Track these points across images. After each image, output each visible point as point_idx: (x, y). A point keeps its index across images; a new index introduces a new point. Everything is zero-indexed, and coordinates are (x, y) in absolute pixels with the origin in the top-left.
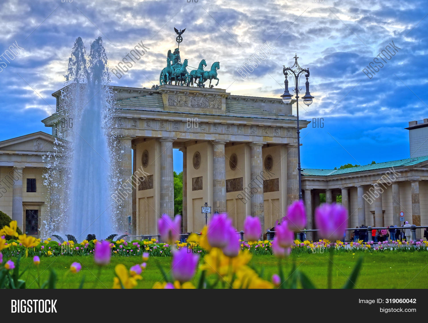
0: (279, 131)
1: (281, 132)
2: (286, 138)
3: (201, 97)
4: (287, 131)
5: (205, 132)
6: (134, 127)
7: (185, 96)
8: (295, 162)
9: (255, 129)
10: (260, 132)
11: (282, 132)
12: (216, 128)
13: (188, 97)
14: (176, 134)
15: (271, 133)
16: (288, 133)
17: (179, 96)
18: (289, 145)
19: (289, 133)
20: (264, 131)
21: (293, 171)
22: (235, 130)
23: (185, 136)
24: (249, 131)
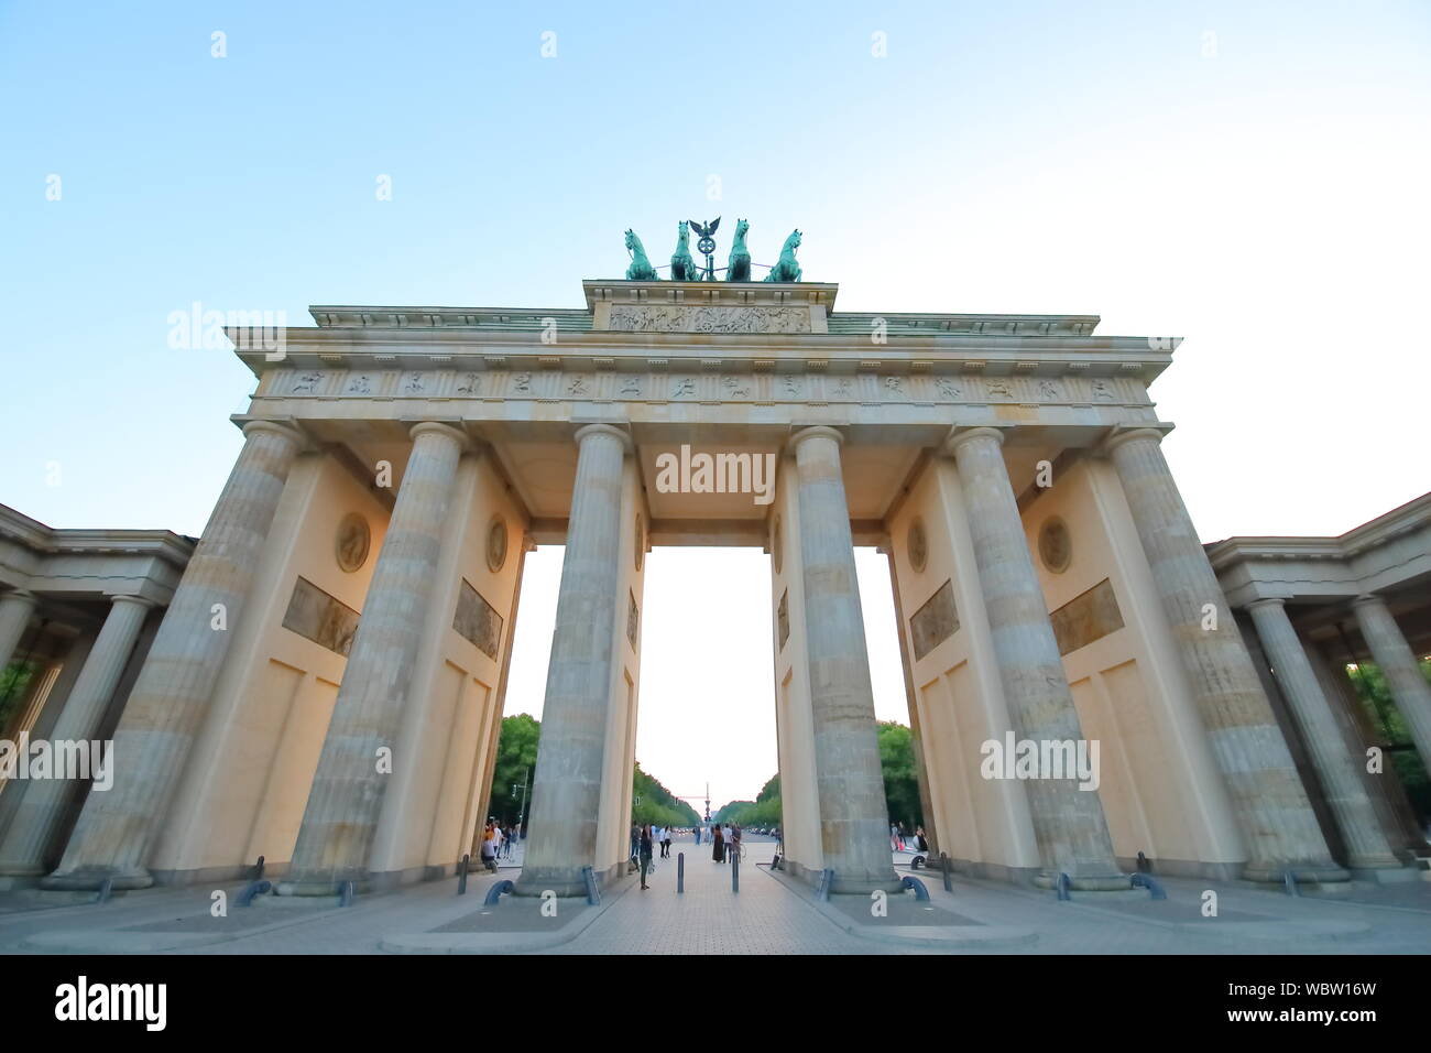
0: (1057, 386)
1: (1066, 389)
2: (1095, 409)
3: (733, 307)
4: (1092, 388)
5: (748, 399)
6: (463, 395)
7: (675, 305)
8: (1165, 489)
9: (956, 384)
10: (977, 390)
11: (1070, 388)
12: (794, 385)
13: (686, 306)
14: (631, 411)
15: (1024, 394)
16: (1099, 391)
17: (654, 307)
18: (1115, 430)
19: (1102, 392)
20: (992, 388)
21: (1168, 524)
22: (871, 387)
23: (668, 414)
24: (929, 389)
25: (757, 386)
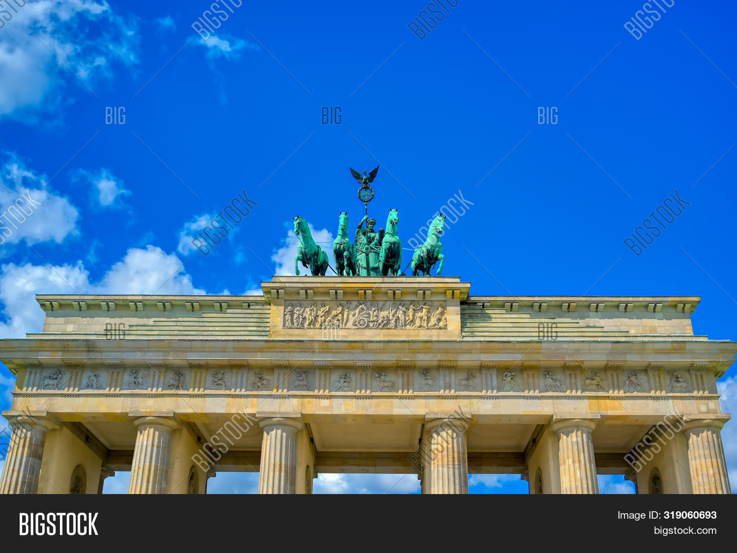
1: (649, 382)
2: (670, 401)
3: (383, 302)
6: (172, 391)
7: (336, 302)
10: (575, 385)
11: (652, 381)
12: (430, 382)
13: (345, 303)
14: (302, 405)
15: (614, 387)
16: (675, 384)
17: (319, 303)
18: (684, 420)
19: (679, 385)
20: (588, 382)
22: (492, 383)
23: (331, 407)
24: (539, 384)
25: (400, 380)
